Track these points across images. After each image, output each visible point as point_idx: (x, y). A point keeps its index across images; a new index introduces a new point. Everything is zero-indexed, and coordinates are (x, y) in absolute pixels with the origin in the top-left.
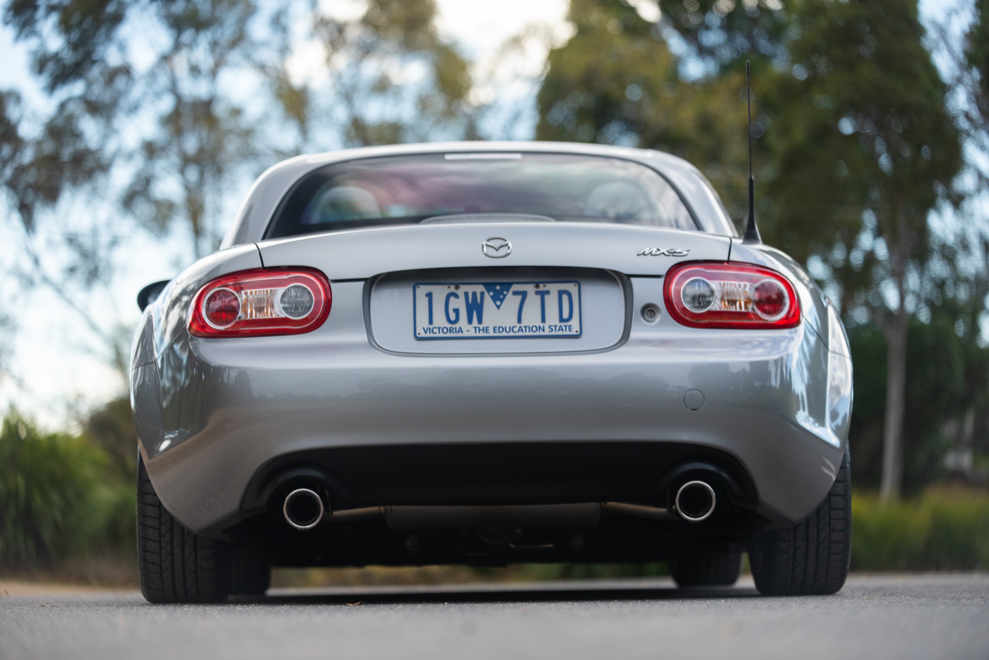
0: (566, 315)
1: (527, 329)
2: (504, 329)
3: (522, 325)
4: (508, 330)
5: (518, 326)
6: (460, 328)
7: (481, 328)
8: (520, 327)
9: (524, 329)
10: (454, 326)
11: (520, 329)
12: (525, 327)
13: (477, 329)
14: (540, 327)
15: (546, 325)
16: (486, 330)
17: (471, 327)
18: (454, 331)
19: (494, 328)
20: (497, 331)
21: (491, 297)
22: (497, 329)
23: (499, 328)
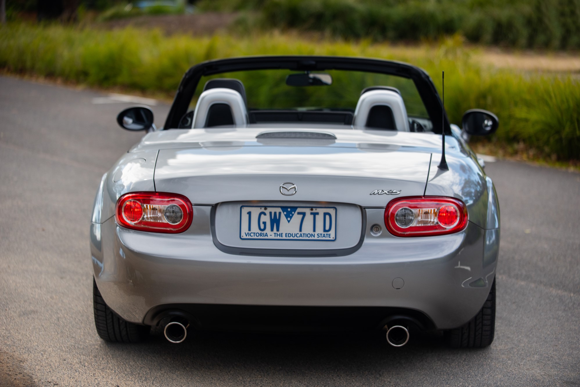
0: (327, 228)
1: (305, 235)
2: (292, 235)
3: (302, 233)
4: (294, 236)
5: (300, 233)
6: (266, 233)
7: (278, 234)
8: (301, 234)
9: (303, 235)
10: (263, 232)
11: (301, 236)
12: (304, 234)
13: (276, 235)
14: (312, 234)
15: (316, 233)
16: (281, 235)
17: (272, 233)
18: (263, 235)
19: (286, 234)
20: (287, 236)
21: (285, 215)
22: (288, 234)
23: (289, 234)
